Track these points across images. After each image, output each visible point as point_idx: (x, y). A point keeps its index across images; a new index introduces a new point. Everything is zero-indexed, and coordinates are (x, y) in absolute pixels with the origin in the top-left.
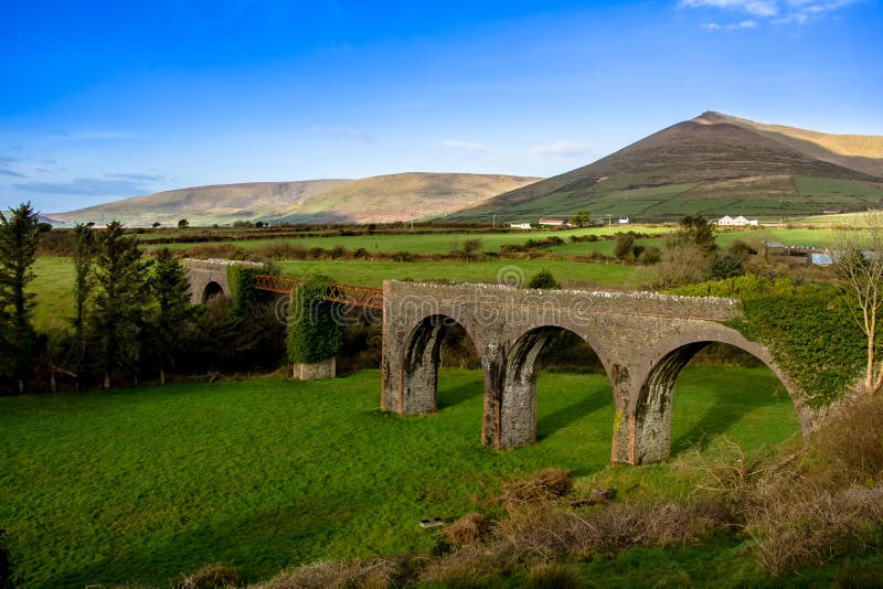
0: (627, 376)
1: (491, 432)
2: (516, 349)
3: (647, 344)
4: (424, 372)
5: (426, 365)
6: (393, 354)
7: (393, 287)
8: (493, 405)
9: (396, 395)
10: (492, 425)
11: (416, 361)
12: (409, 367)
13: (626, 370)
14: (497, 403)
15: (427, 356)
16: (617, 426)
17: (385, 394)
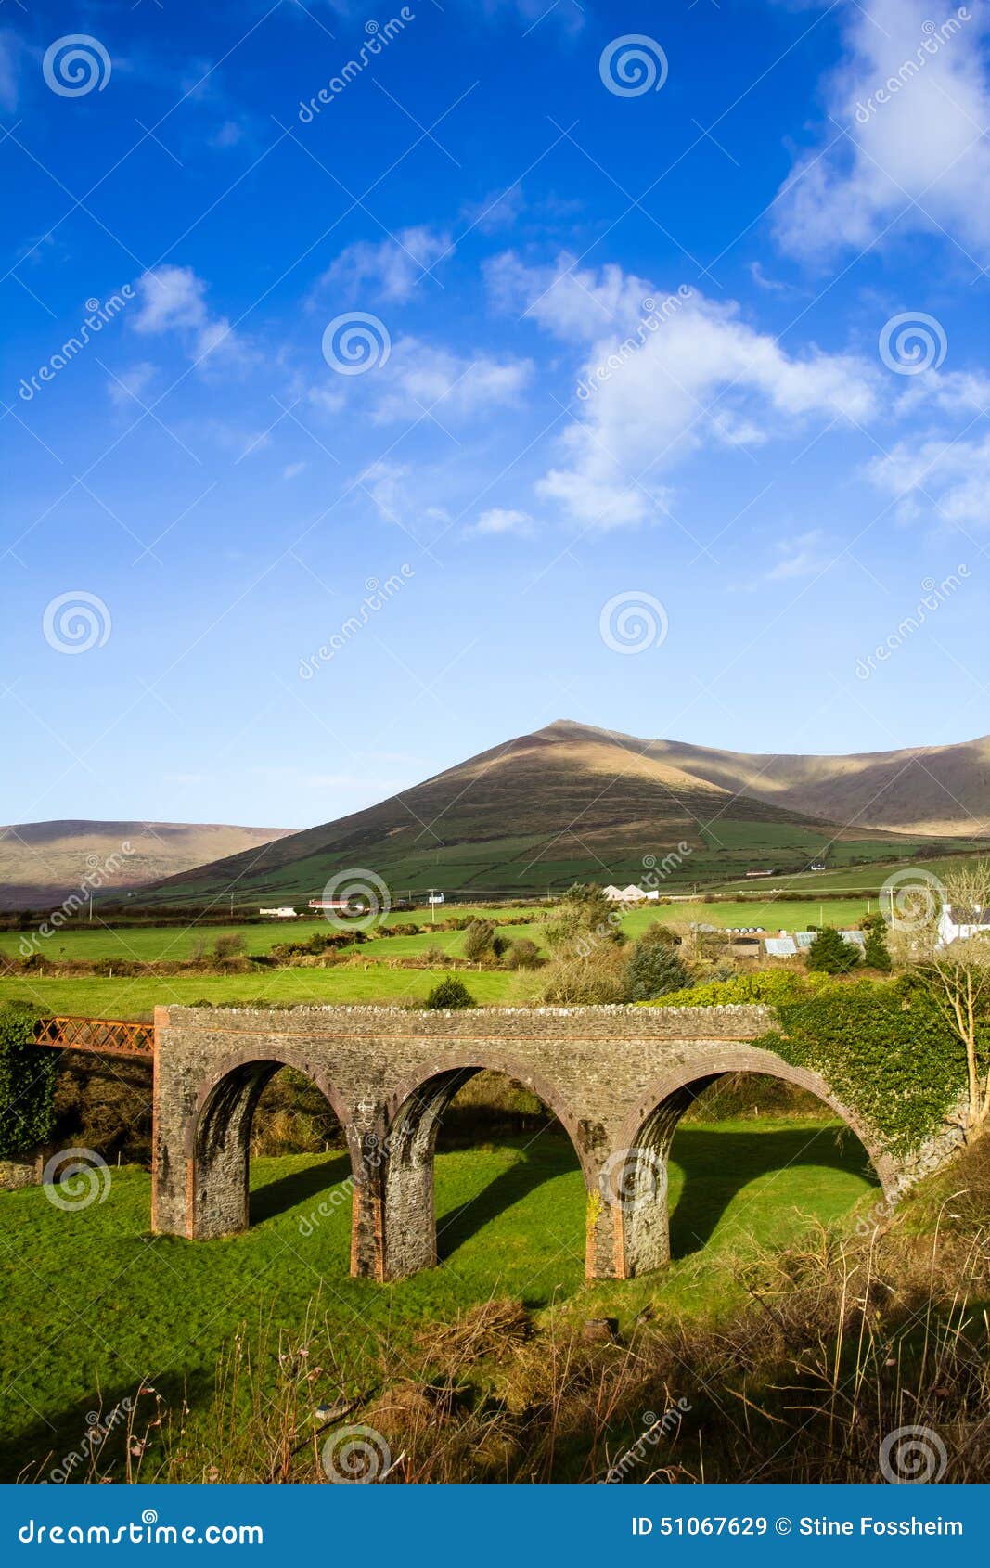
0: (603, 1138)
1: (369, 1253)
2: (405, 1109)
3: (632, 1084)
4: (226, 1162)
5: (230, 1149)
6: (175, 1132)
7: (173, 1017)
8: (371, 1206)
9: (182, 1204)
10: (369, 1240)
11: (215, 1142)
12: (203, 1155)
13: (601, 1128)
14: (377, 1201)
15: (233, 1132)
16: (592, 1218)
17: (157, 1206)
